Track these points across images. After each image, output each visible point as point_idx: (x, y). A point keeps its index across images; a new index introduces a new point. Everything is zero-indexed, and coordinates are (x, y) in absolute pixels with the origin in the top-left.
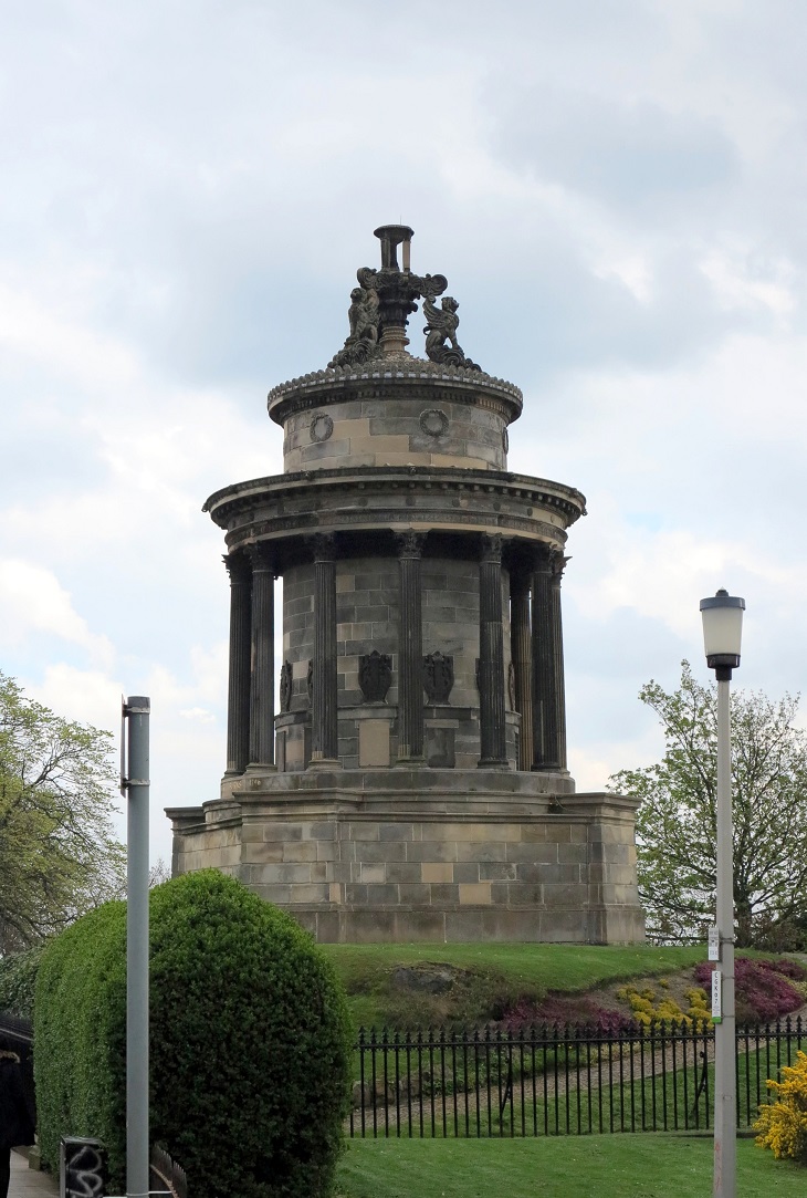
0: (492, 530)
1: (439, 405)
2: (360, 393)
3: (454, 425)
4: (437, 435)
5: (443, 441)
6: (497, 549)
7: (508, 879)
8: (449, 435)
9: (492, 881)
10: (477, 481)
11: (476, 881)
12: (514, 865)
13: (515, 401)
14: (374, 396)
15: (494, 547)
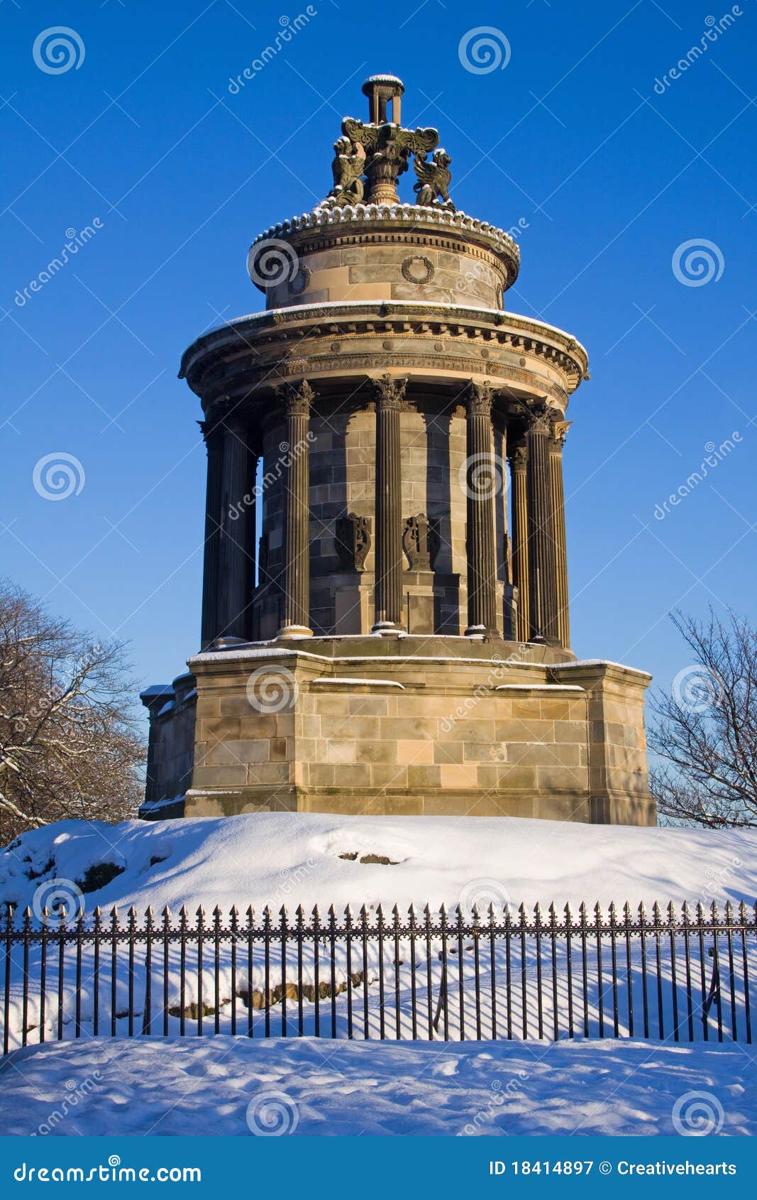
0: (478, 378)
1: (424, 251)
2: (338, 240)
3: (442, 273)
4: (422, 282)
5: (428, 289)
6: (485, 399)
7: (497, 760)
8: (434, 284)
9: (478, 763)
10: (461, 321)
11: (461, 762)
12: (504, 744)
13: (509, 254)
14: (354, 242)
15: (481, 397)
